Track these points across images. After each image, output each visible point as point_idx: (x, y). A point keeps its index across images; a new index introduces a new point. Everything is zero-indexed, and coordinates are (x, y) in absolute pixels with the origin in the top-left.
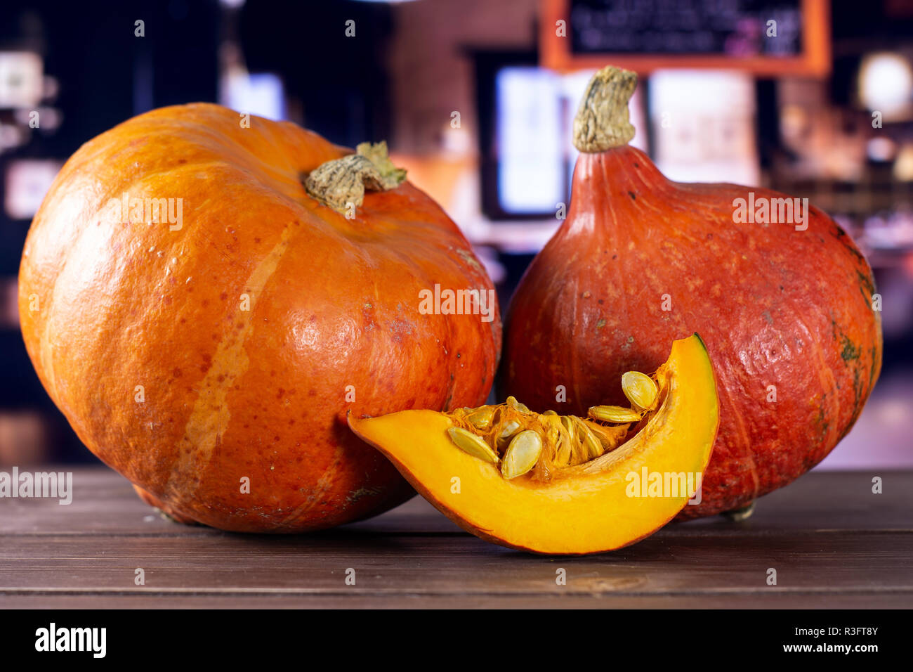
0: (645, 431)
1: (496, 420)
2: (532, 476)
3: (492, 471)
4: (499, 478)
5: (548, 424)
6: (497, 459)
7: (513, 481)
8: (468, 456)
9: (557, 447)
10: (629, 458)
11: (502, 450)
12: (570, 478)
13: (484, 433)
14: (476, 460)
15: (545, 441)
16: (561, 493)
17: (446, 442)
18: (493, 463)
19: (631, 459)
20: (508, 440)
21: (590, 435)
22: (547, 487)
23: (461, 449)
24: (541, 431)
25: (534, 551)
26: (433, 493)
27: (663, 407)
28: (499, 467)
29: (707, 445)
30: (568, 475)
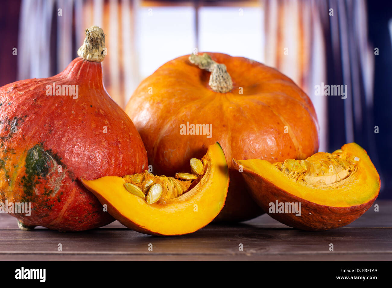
0: (200, 183)
1: (144, 179)
2: (159, 203)
3: (143, 202)
4: (146, 204)
5: (164, 180)
6: (144, 196)
7: (151, 205)
8: (133, 195)
9: (168, 190)
10: (196, 194)
11: (147, 193)
12: (173, 203)
13: (139, 185)
14: (136, 196)
15: (163, 187)
16: (171, 210)
17: (124, 189)
18: (142, 198)
19: (197, 195)
20: (149, 188)
21: (178, 184)
22: (165, 207)
23: (130, 192)
24: (161, 183)
26: (120, 212)
27: (206, 173)
28: (146, 199)
29: (226, 188)
30: (173, 202)
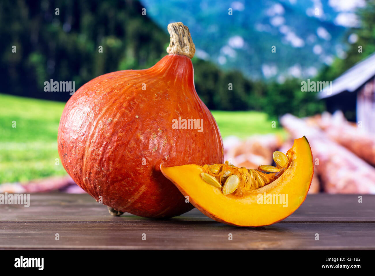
0: (282, 177)
1: (221, 170)
2: (235, 194)
3: (219, 191)
4: (222, 194)
5: (242, 172)
6: (221, 186)
7: (227, 195)
8: (209, 185)
9: (246, 181)
10: (276, 187)
11: (223, 183)
12: (251, 195)
13: (216, 175)
14: (212, 186)
15: (241, 179)
16: (247, 201)
17: (200, 179)
18: (219, 188)
19: (277, 188)
20: (226, 178)
21: (259, 177)
22: (242, 198)
23: (206, 182)
24: (239, 175)
25: (235, 225)
26: (194, 200)
27: (290, 166)
28: (222, 190)
29: (308, 182)
30: (250, 194)
